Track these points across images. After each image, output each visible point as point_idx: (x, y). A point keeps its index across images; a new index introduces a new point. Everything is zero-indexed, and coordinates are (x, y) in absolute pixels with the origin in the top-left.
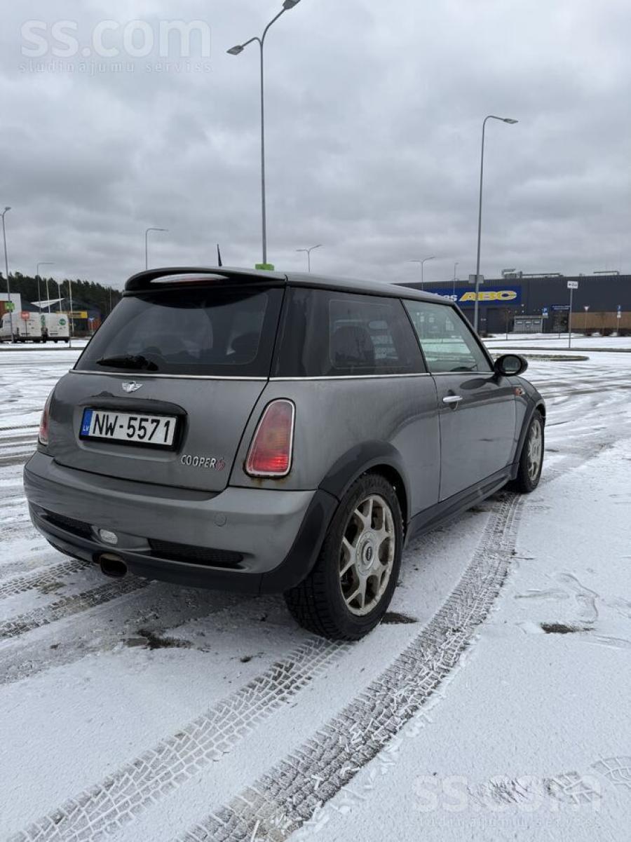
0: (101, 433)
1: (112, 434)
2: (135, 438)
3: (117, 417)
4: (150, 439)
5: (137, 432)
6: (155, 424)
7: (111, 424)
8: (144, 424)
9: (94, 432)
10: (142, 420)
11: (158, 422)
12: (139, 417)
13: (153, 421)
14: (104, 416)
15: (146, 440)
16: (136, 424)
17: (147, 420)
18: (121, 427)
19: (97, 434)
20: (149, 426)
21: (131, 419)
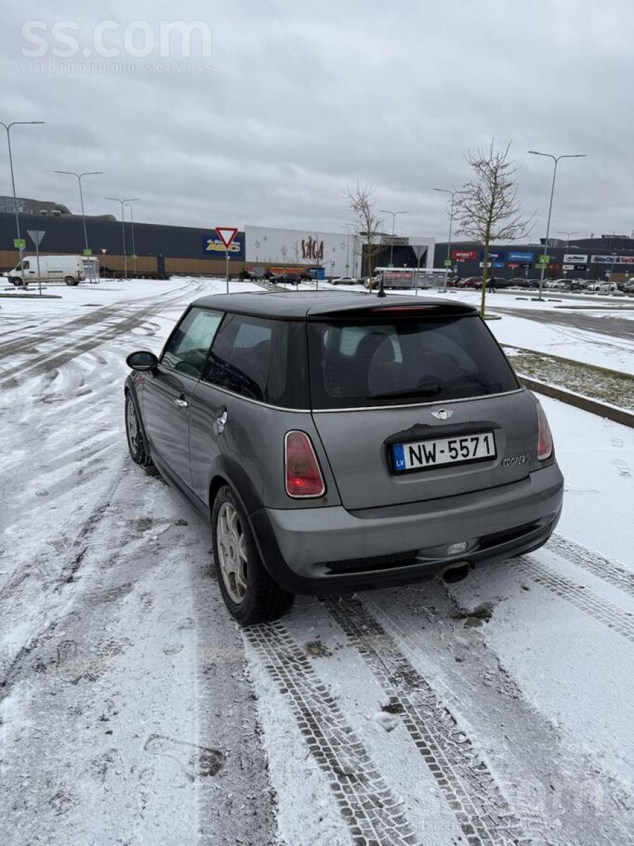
0: (421, 462)
1: (434, 460)
2: (460, 458)
3: (434, 445)
4: (474, 455)
5: (460, 453)
6: (475, 442)
7: (430, 452)
8: (464, 444)
9: (412, 464)
10: (461, 441)
11: (477, 439)
12: (458, 439)
13: (472, 440)
14: (419, 447)
15: (470, 457)
16: (457, 446)
17: (466, 440)
18: (442, 452)
19: (417, 464)
20: (471, 445)
21: (450, 443)
